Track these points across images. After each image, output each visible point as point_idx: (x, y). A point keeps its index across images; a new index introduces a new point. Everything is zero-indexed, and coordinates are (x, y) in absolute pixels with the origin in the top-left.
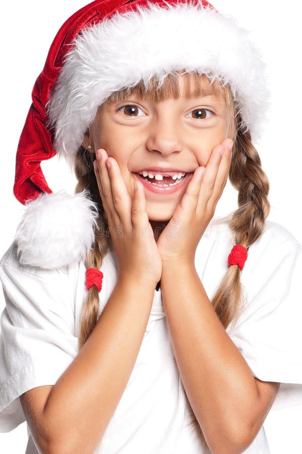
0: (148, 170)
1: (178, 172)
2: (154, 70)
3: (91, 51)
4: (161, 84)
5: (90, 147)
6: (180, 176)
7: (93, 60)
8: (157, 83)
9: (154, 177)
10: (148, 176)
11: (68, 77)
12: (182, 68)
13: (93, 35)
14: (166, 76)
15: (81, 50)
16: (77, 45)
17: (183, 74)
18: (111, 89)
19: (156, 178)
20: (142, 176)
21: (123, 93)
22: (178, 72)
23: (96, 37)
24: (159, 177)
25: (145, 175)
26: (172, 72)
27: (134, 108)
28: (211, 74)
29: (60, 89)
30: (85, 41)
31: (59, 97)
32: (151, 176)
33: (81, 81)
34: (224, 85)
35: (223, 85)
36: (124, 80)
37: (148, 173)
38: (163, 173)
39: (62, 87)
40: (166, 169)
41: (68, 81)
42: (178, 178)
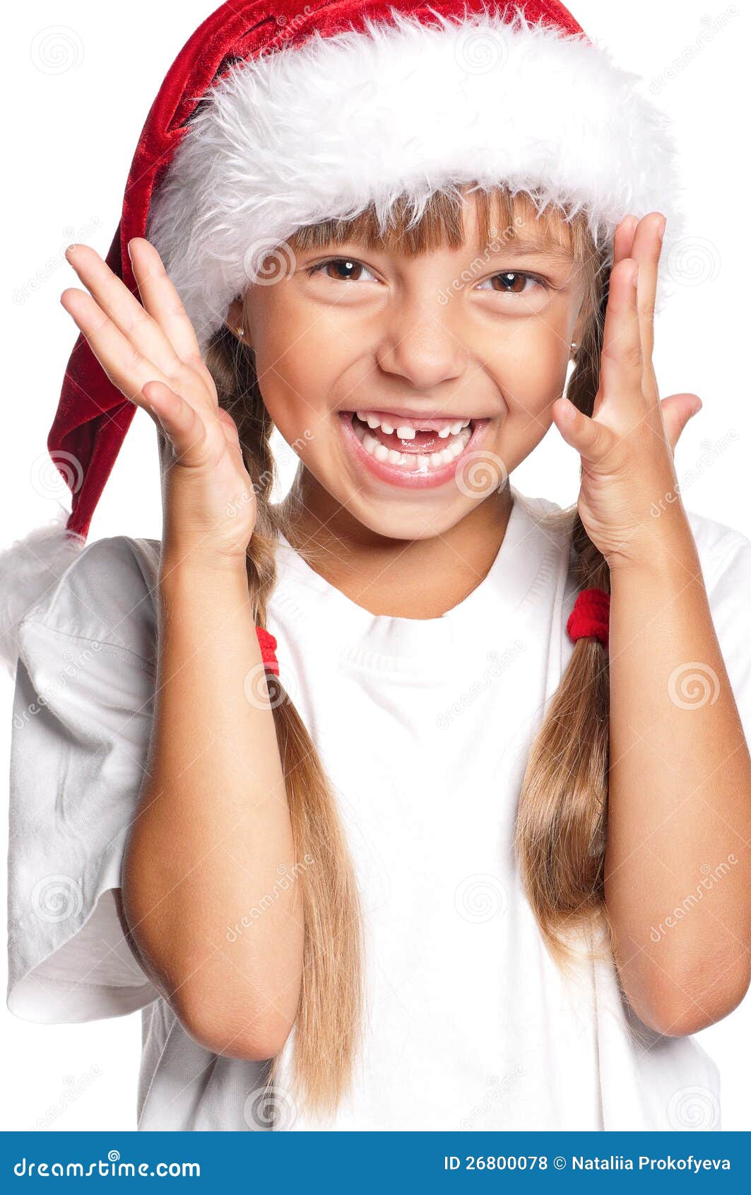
0: (381, 413)
1: (452, 419)
2: (402, 182)
3: (250, 122)
4: (419, 213)
5: (241, 332)
6: (456, 428)
7: (254, 145)
8: (410, 211)
9: (395, 431)
10: (380, 428)
11: (194, 172)
12: (469, 180)
13: (258, 82)
14: (430, 195)
15: (226, 116)
16: (216, 103)
17: (471, 190)
18: (299, 219)
19: (401, 434)
20: (365, 425)
21: (325, 230)
22: (458, 187)
23: (263, 88)
24: (407, 432)
25: (373, 423)
26: (444, 187)
27: (349, 262)
28: (539, 190)
29: (173, 192)
30: (236, 94)
31: (171, 215)
32: (388, 430)
33: (224, 194)
34: (571, 217)
35: (569, 219)
36: (330, 202)
37: (381, 421)
38: (417, 424)
39: (178, 190)
40: (424, 413)
41: (195, 181)
42: (453, 433)
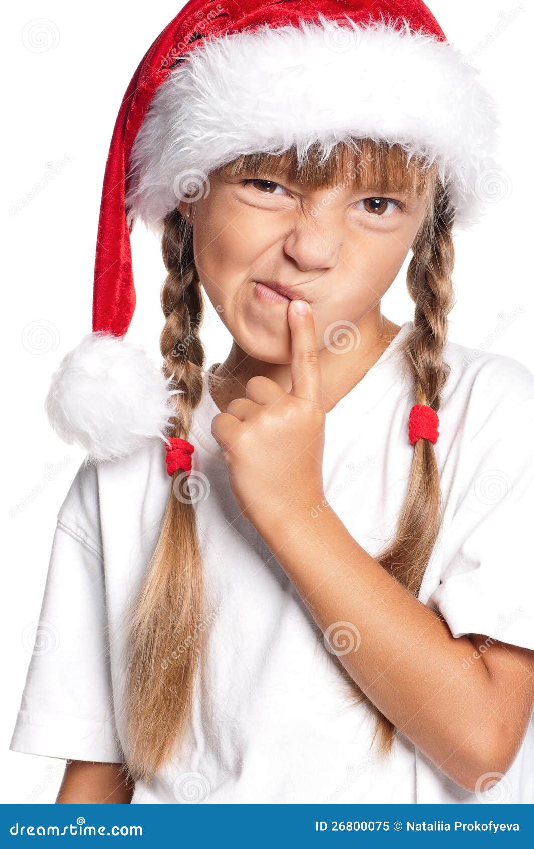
2: (316, 135)
4: (326, 155)
8: (320, 154)
15: (197, 72)
16: (192, 62)
22: (355, 140)
23: (225, 57)
26: (345, 139)
30: (206, 58)
